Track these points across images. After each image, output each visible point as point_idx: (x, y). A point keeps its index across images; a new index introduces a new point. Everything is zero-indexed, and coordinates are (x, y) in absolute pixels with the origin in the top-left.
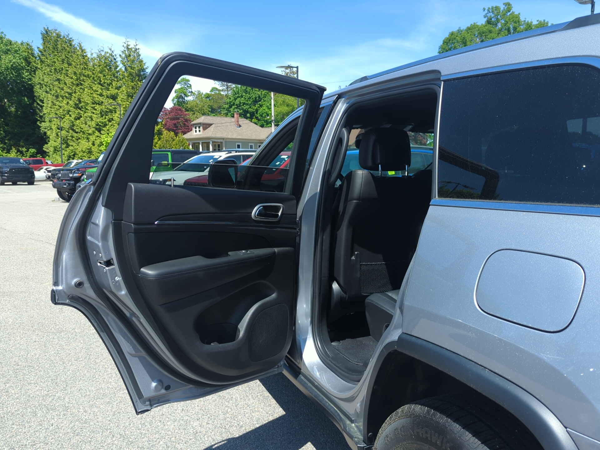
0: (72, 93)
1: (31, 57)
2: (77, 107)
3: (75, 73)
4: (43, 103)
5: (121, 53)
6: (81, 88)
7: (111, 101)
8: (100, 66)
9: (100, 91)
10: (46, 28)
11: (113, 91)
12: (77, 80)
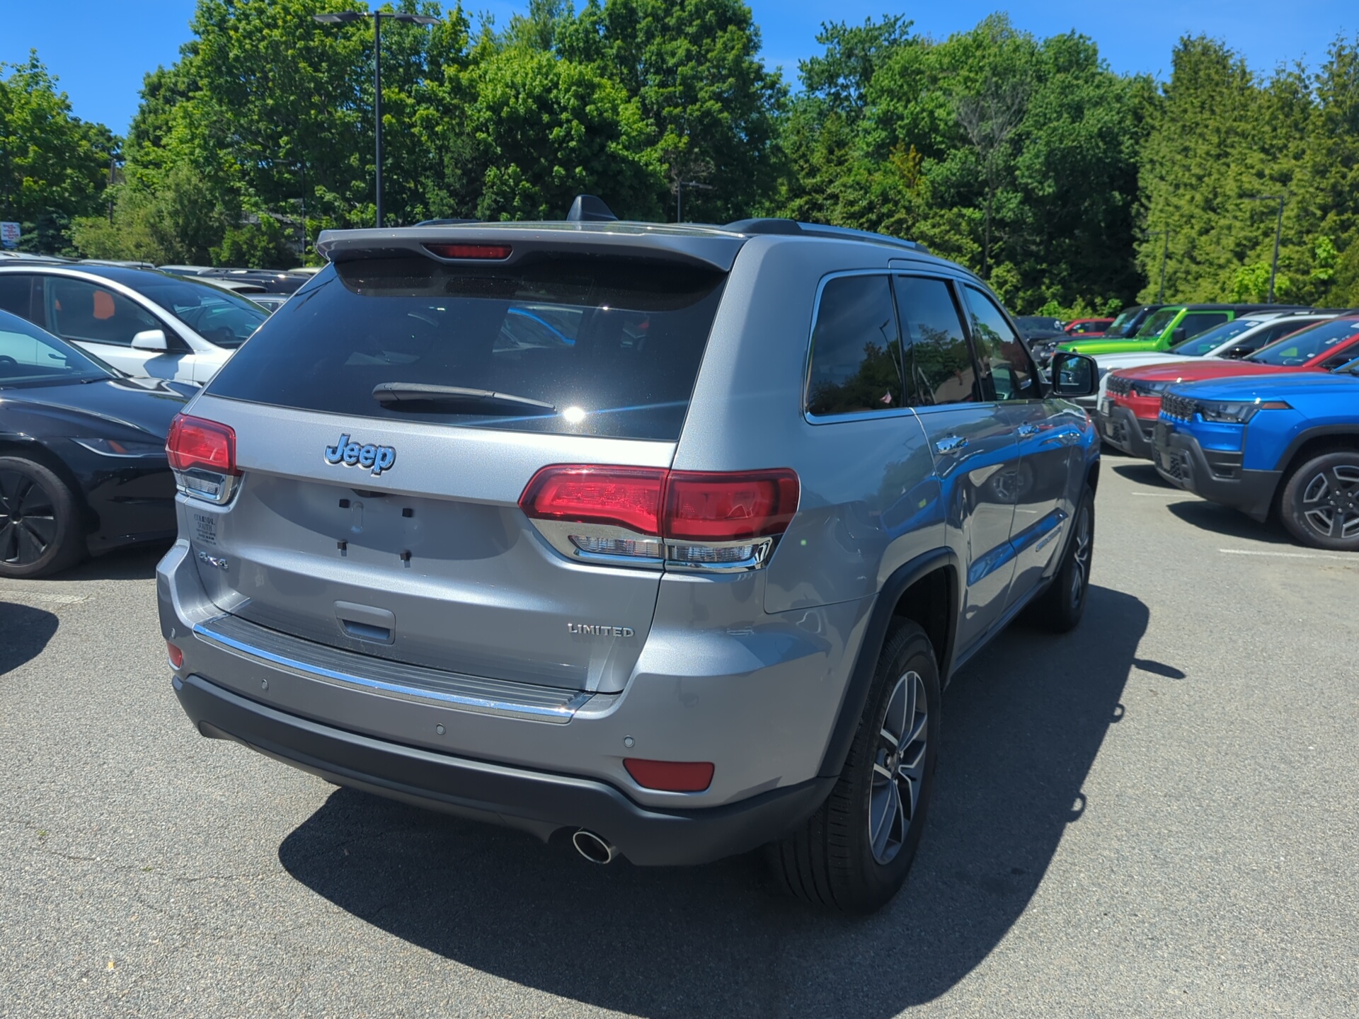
0: (1204, 176)
1: (1147, 105)
2: (1209, 206)
3: (1218, 130)
4: (1150, 201)
5: (1320, 72)
6: (1224, 164)
7: (1278, 186)
8: (1269, 107)
9: (1259, 166)
10: (1186, 38)
11: (1285, 164)
12: (1219, 145)
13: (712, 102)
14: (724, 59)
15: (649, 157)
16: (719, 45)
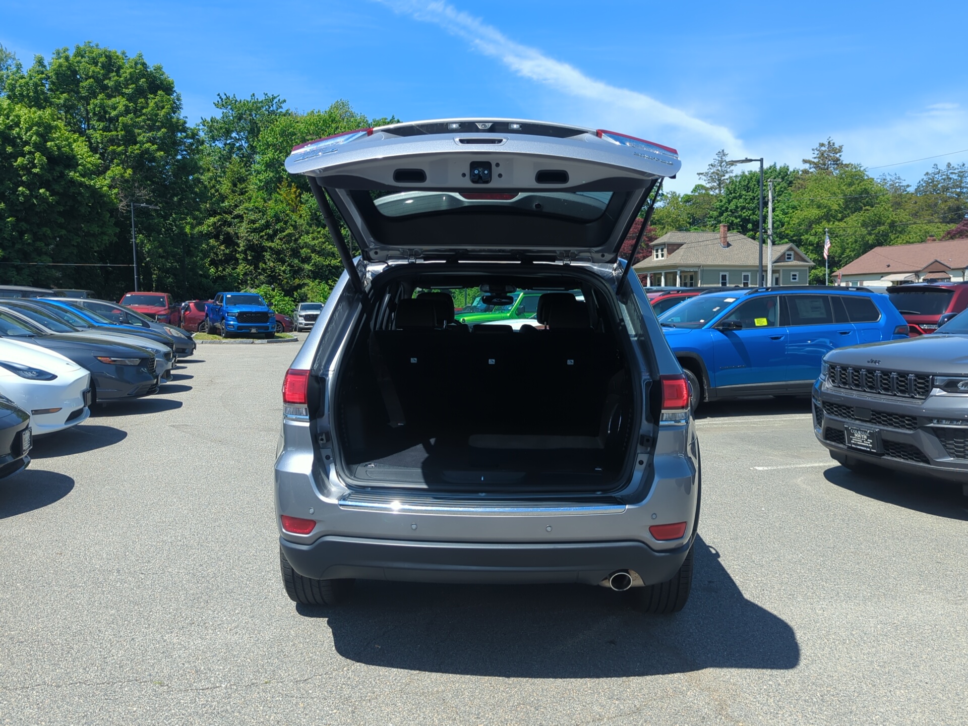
13: (149, 144)
14: (157, 115)
15: (101, 183)
16: (152, 104)
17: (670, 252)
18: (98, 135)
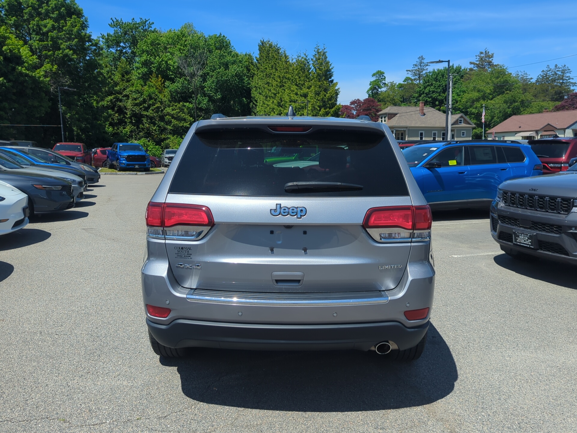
0: (277, 94)
1: (251, 65)
2: (279, 105)
3: (279, 77)
4: (257, 103)
5: (312, 58)
6: (283, 89)
7: (303, 99)
8: (297, 69)
9: (296, 91)
10: (262, 41)
11: (305, 90)
12: (280, 82)
13: (68, 50)
14: (72, 31)
15: (39, 73)
16: (69, 24)
17: (389, 119)
18: (36, 44)
